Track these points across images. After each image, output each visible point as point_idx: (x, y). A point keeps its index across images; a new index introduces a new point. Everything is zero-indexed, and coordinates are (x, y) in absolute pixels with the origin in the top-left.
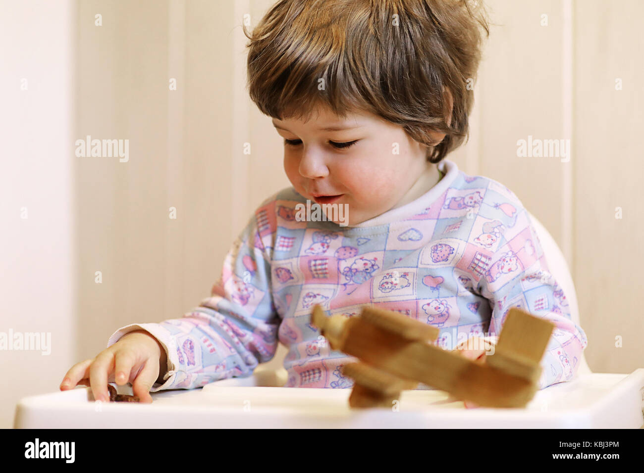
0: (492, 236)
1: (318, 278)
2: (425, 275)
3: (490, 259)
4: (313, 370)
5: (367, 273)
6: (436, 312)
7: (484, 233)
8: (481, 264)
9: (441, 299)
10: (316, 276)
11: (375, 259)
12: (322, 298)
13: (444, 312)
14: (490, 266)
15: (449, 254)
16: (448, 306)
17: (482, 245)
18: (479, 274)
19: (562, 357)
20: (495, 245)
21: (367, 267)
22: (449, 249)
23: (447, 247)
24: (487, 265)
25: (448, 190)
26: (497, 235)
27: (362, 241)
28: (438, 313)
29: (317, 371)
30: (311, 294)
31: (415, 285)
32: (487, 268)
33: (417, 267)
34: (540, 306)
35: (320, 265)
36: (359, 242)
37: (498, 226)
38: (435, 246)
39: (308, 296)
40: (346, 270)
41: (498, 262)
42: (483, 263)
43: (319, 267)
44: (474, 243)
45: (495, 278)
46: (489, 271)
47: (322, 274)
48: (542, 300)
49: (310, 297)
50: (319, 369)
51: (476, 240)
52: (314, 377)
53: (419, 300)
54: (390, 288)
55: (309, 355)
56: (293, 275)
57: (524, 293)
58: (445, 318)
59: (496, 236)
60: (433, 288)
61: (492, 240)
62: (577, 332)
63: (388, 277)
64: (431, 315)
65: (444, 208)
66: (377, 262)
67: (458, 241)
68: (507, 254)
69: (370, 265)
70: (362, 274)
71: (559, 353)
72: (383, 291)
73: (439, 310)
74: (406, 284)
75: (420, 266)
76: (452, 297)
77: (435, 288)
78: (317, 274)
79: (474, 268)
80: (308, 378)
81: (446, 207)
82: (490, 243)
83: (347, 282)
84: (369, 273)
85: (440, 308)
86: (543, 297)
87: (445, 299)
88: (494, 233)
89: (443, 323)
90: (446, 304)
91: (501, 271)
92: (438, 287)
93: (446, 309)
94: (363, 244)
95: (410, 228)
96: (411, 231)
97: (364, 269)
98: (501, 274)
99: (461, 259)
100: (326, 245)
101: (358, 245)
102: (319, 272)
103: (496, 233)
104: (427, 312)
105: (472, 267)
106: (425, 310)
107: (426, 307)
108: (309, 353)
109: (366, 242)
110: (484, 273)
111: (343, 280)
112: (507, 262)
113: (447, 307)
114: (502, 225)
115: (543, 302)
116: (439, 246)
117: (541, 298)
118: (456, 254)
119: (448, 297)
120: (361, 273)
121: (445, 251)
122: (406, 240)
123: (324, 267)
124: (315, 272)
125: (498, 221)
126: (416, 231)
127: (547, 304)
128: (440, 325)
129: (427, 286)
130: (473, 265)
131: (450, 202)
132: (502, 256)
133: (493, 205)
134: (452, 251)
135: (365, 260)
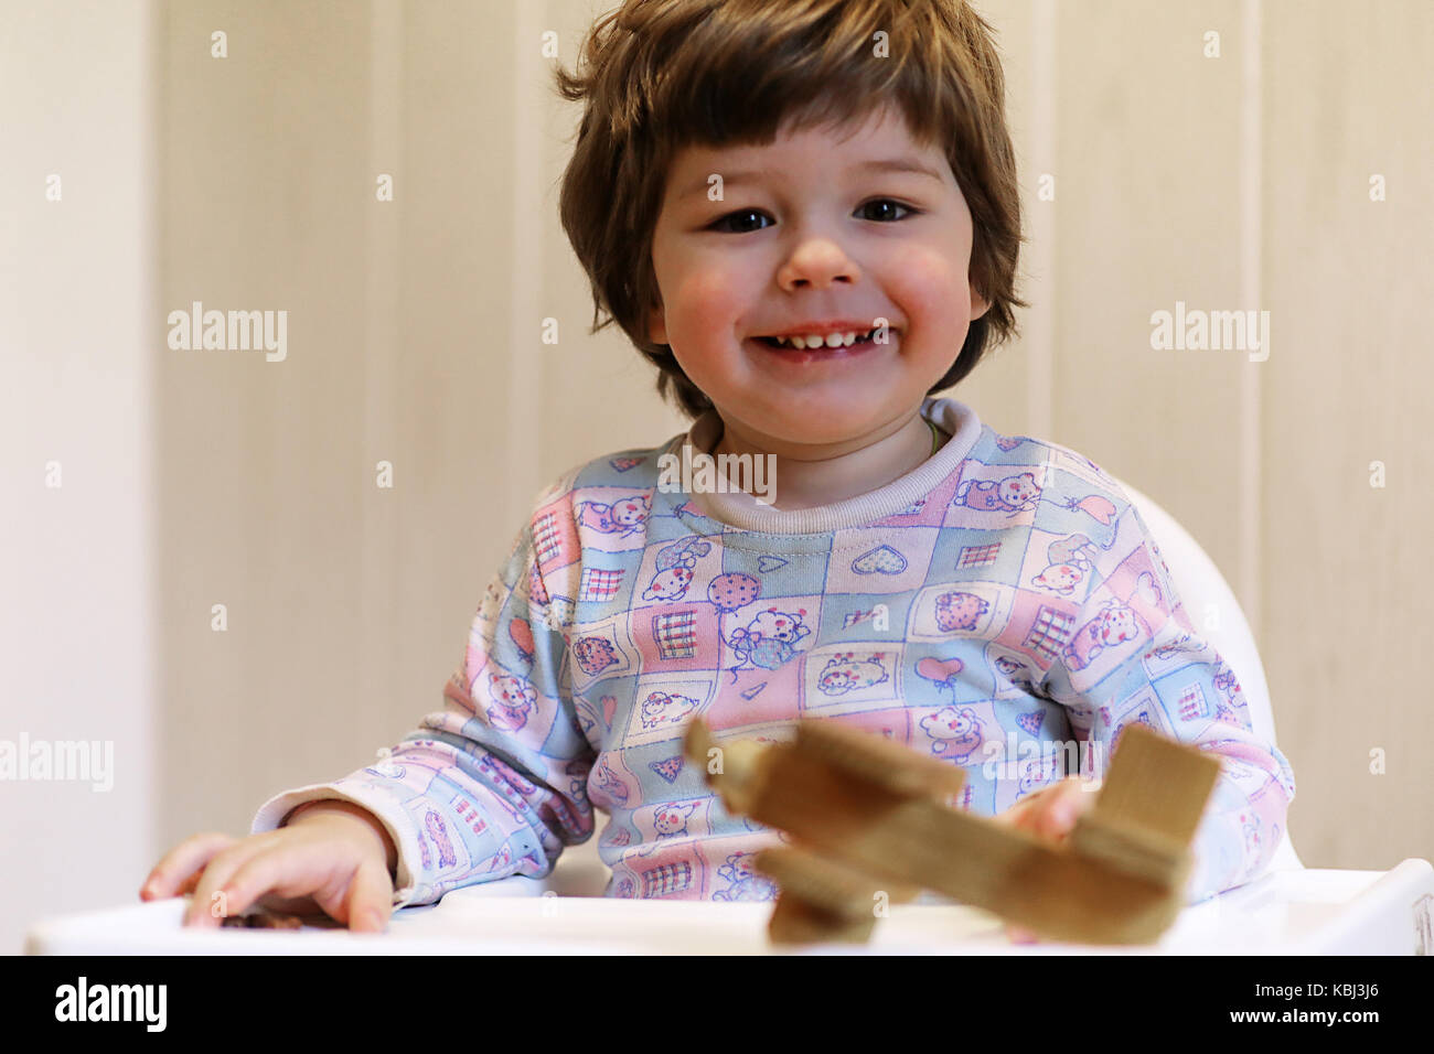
0: (1071, 568)
1: (674, 657)
2: (922, 656)
3: (1072, 619)
4: (673, 866)
5: (783, 643)
6: (952, 733)
7: (1052, 565)
8: (1053, 634)
9: (961, 707)
10: (668, 653)
11: (802, 613)
12: (683, 704)
13: (970, 734)
14: (1073, 634)
15: (977, 615)
16: (978, 721)
17: (1051, 589)
18: (1050, 655)
19: (1248, 829)
20: (1081, 588)
21: (782, 630)
22: (977, 604)
23: (973, 599)
24: (1066, 633)
25: (963, 463)
26: (1083, 565)
27: (770, 564)
28: (957, 735)
29: (681, 868)
30: (659, 696)
31: (898, 676)
32: (1066, 640)
33: (904, 641)
34: (1191, 712)
35: (678, 625)
36: (763, 564)
37: (1082, 546)
38: (944, 596)
39: (653, 699)
40: (736, 635)
41: (1094, 623)
42: (1057, 629)
44: (1034, 589)
45: (1086, 660)
46: (1072, 645)
47: (681, 647)
48: (1192, 696)
49: (659, 702)
50: (686, 863)
51: (1037, 582)
52: (675, 882)
53: (913, 709)
54: (845, 686)
55: (661, 834)
56: (617, 653)
57: (1152, 683)
58: (970, 746)
59: (1080, 569)
60: (941, 684)
61: (1072, 576)
62: (1276, 769)
63: (838, 661)
64: (940, 740)
65: (955, 503)
66: (806, 620)
67: (996, 586)
68: (1112, 604)
69: (791, 627)
70: (772, 646)
71: (1243, 819)
72: (828, 692)
73: (958, 729)
74: (879, 676)
75: (910, 638)
76: (983, 701)
77: (944, 683)
78: (670, 647)
79: (1037, 643)
80: (660, 882)
81: (960, 501)
82: (1068, 584)
83: (738, 663)
84: (788, 643)
85: (960, 724)
86: (1193, 690)
87: (971, 706)
88: (1074, 563)
89: (967, 756)
90: (974, 717)
91: (1102, 642)
92: (950, 681)
93: (974, 727)
94: (771, 571)
95: (878, 544)
96: (881, 552)
97: (778, 634)
98: (1101, 647)
99: (1007, 625)
100: (685, 572)
101: (761, 572)
102: (675, 642)
103: (1079, 561)
104: (930, 732)
105: (1033, 641)
106: (927, 730)
107: (928, 723)
108: (662, 830)
109: (779, 568)
110: (1060, 651)
111: (730, 659)
112: (1115, 619)
113: (975, 723)
114: (1091, 542)
115: (1196, 700)
116: (955, 597)
117: (1188, 693)
118: (994, 615)
119: (974, 702)
121: (966, 608)
122: (869, 572)
123: (687, 630)
124: (665, 644)
125: (1080, 535)
126: (893, 551)
127: (1204, 705)
128: (960, 760)
129: (925, 678)
130: (1036, 637)
131: (969, 490)
132: (1099, 608)
133: (1065, 502)
134: (983, 608)
135: (780, 613)
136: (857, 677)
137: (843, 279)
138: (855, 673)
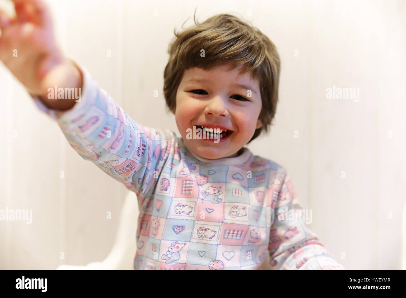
2: (254, 210)
5: (215, 196)
9: (258, 228)
10: (184, 192)
11: (220, 187)
13: (259, 237)
27: (212, 172)
31: (249, 215)
33: (250, 204)
35: (188, 184)
36: (210, 172)
39: (179, 205)
43: (188, 185)
47: (189, 190)
49: (181, 206)
53: (250, 226)
54: (235, 215)
58: (258, 240)
60: (256, 220)
63: (234, 208)
64: (252, 237)
69: (217, 191)
72: (231, 216)
73: (257, 235)
74: (244, 214)
83: (204, 198)
84: (216, 196)
89: (255, 243)
90: (260, 232)
94: (212, 174)
96: (238, 174)
97: (214, 193)
101: (209, 175)
106: (251, 233)
107: (252, 231)
109: (214, 174)
111: (201, 197)
119: (261, 227)
120: (211, 195)
123: (191, 185)
128: (253, 244)
129: (254, 217)
135: (214, 187)
136: (239, 213)
137: (223, 115)
138: (239, 212)
